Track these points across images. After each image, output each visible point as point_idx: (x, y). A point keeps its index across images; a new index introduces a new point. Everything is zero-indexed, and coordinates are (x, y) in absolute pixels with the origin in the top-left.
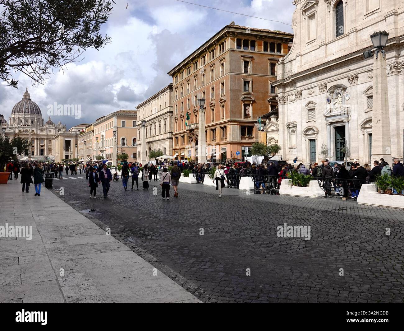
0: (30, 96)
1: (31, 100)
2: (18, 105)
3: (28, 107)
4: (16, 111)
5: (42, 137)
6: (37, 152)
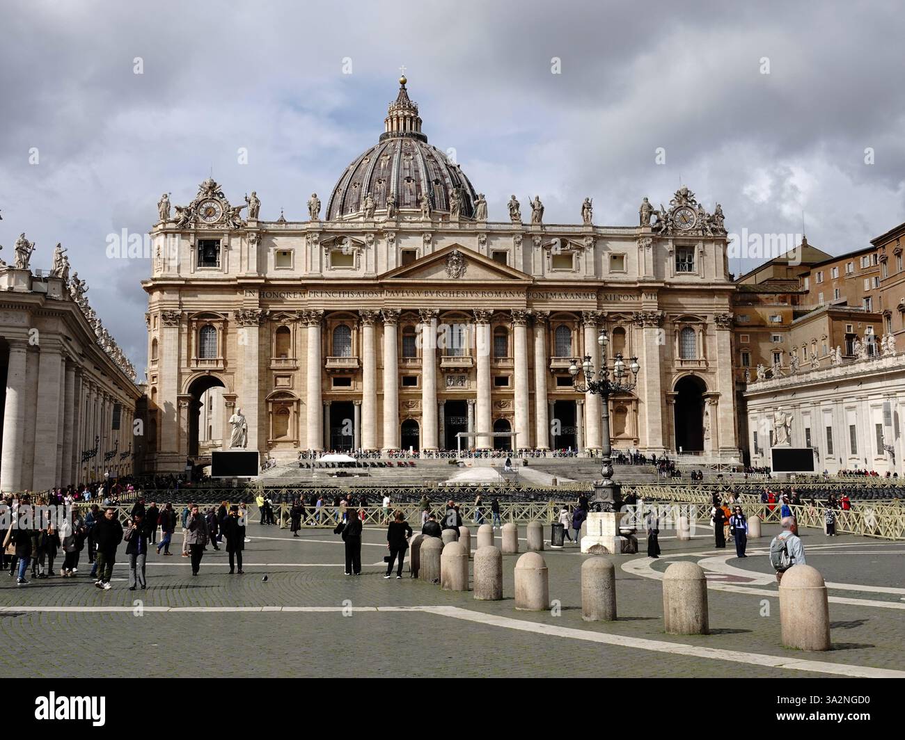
0: (419, 121)
1: (424, 139)
2: (363, 167)
3: (417, 171)
4: (352, 200)
5: (566, 302)
6: (530, 421)
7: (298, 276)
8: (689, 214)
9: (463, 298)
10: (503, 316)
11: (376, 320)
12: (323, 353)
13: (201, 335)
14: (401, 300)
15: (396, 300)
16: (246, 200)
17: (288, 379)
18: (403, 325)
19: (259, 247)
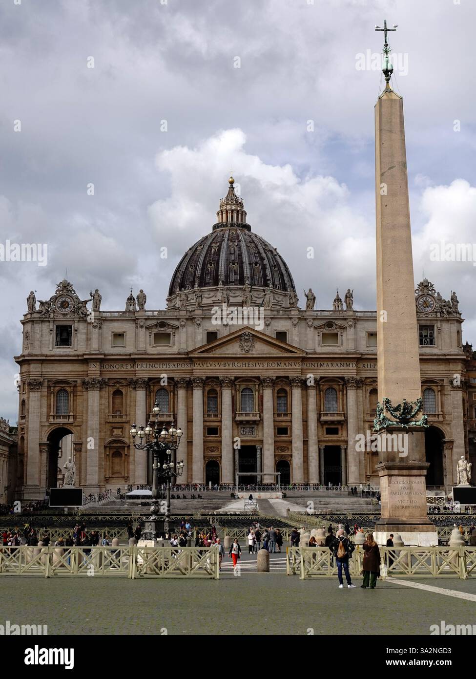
0: (244, 214)
1: (248, 228)
2: (198, 252)
3: (240, 255)
4: (189, 279)
5: (332, 369)
6: (304, 462)
7: (129, 352)
8: (430, 300)
9: (252, 368)
10: (284, 381)
11: (187, 385)
12: (148, 410)
13: (57, 397)
14: (205, 369)
15: (202, 369)
16: (91, 296)
17: (121, 430)
18: (207, 389)
19: (100, 330)
